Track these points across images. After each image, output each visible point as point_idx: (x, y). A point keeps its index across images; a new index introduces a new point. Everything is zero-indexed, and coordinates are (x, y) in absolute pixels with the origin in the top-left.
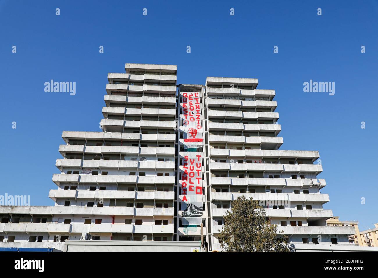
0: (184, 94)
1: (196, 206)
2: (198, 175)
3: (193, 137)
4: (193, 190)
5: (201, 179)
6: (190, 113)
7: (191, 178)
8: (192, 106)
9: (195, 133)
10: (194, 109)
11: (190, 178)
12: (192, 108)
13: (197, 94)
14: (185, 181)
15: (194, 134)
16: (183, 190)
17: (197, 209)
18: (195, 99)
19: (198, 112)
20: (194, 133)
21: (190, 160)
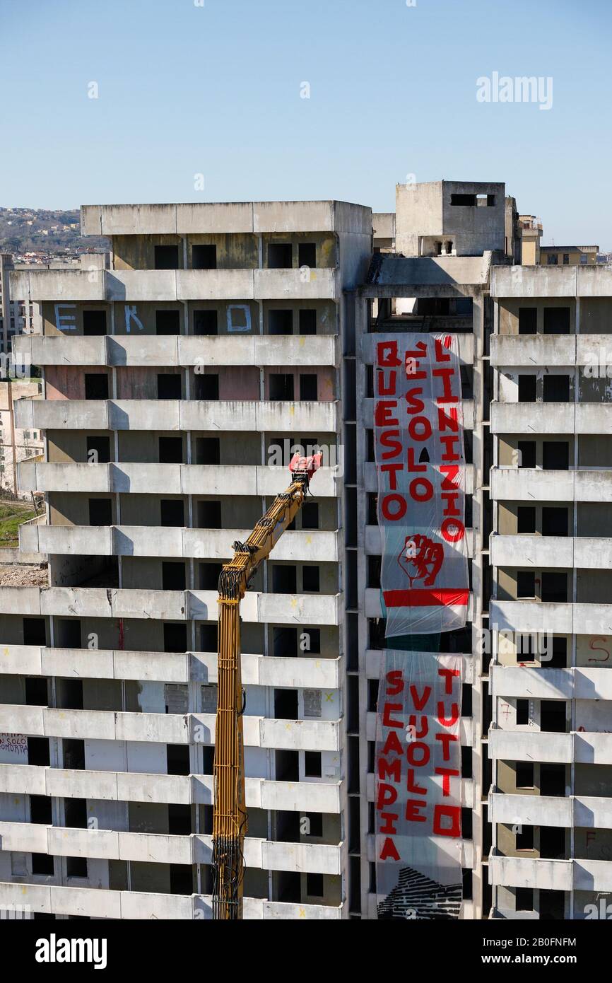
0: (381, 347)
1: (433, 882)
2: (447, 756)
3: (428, 582)
4: (423, 819)
5: (455, 773)
6: (411, 451)
7: (416, 768)
8: (420, 414)
9: (433, 559)
10: (428, 432)
11: (411, 767)
12: (420, 427)
13: (449, 341)
14: (389, 780)
15: (430, 567)
16: (384, 815)
17: (437, 891)
18: (436, 373)
19: (449, 448)
20: (428, 561)
21: (413, 689)
